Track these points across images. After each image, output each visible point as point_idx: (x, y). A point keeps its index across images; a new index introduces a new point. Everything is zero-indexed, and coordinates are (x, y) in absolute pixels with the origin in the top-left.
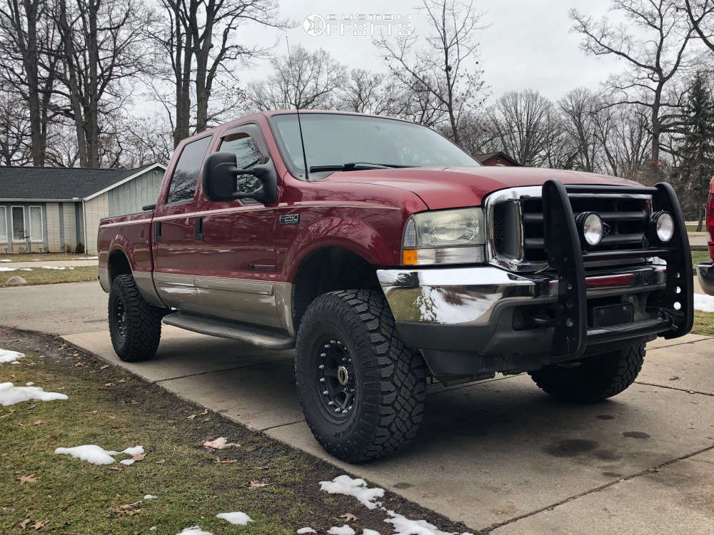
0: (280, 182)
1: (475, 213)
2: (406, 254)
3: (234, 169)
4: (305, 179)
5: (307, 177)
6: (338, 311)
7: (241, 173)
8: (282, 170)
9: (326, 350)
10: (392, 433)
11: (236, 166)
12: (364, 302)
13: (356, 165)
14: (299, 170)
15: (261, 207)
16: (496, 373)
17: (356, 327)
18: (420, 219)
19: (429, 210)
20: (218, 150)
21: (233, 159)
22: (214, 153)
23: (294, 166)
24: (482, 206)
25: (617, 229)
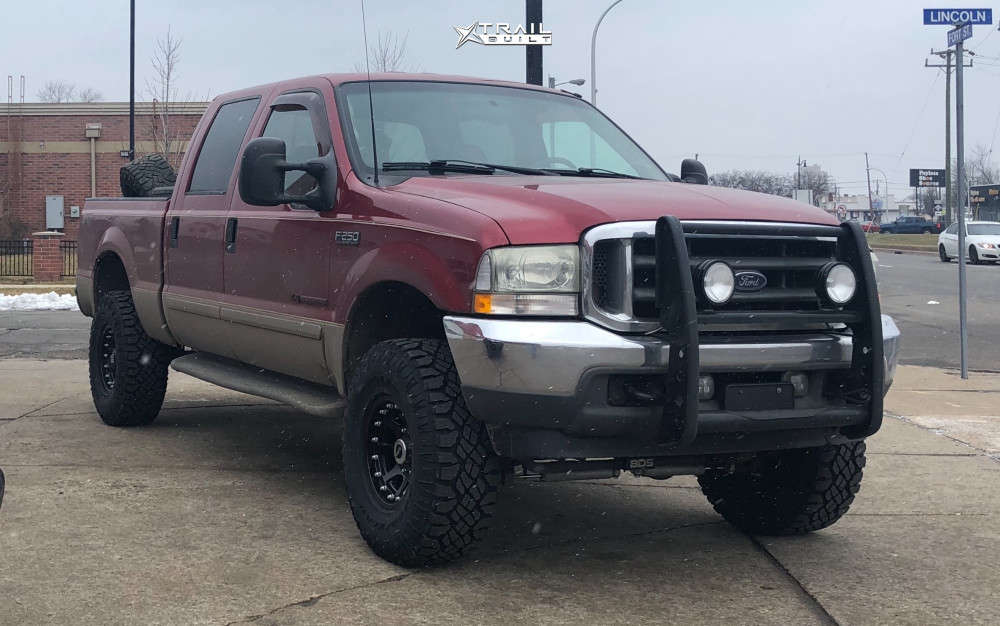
0: (342, 184)
1: (571, 251)
2: (479, 299)
3: (281, 163)
4: (373, 184)
5: (376, 181)
6: (395, 364)
7: (291, 168)
8: (345, 168)
9: (381, 418)
10: (453, 523)
11: (284, 158)
12: (430, 354)
13: (448, 163)
14: (368, 169)
15: (315, 216)
16: (622, 471)
17: (414, 385)
18: (499, 256)
19: (510, 245)
20: (261, 135)
21: (281, 149)
22: (254, 139)
23: (363, 163)
24: (580, 243)
25: (784, 282)
